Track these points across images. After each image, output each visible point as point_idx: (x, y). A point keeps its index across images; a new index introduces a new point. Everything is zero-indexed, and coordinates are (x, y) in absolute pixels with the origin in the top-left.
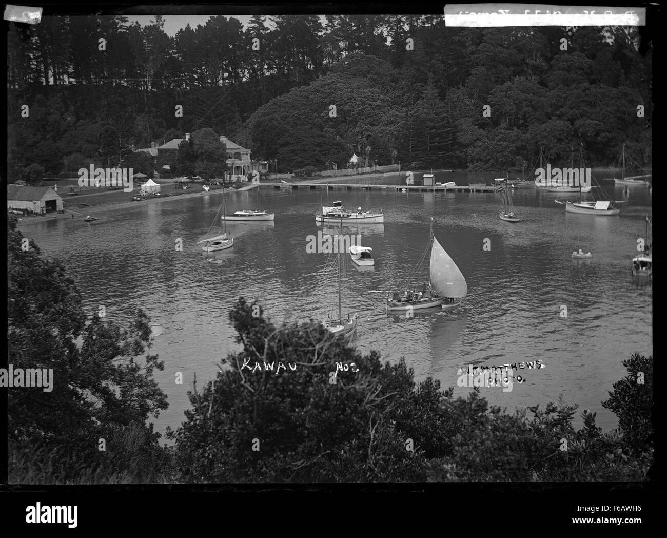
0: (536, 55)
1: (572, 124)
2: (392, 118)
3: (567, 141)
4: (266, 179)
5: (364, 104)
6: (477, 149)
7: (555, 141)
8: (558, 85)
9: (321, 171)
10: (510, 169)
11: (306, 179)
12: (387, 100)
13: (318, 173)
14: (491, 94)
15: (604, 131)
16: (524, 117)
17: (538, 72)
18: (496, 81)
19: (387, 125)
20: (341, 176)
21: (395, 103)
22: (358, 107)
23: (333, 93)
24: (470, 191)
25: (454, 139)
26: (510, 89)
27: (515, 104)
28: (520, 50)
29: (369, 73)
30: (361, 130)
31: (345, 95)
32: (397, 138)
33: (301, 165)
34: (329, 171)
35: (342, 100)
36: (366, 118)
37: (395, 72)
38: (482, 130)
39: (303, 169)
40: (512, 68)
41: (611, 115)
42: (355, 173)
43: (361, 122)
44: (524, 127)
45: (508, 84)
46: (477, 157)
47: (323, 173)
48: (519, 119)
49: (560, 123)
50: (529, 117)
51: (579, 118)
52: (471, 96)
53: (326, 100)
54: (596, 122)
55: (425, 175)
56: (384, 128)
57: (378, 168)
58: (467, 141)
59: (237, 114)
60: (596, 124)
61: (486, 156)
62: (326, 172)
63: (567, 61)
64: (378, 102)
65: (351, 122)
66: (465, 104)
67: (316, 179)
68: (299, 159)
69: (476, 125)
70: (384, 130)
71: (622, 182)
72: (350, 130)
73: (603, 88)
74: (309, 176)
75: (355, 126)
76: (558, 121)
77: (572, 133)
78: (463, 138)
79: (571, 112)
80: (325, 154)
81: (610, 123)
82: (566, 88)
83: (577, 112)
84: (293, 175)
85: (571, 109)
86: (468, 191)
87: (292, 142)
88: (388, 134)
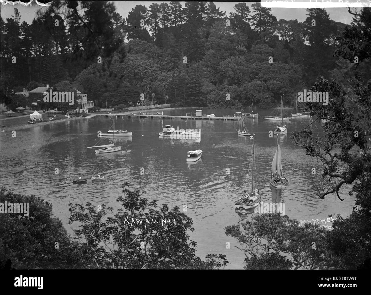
0: (241, 45)
1: (266, 83)
2: (164, 78)
3: (264, 92)
4: (99, 111)
5: (146, 69)
6: (213, 96)
7: (257, 92)
8: (255, 61)
9: (128, 107)
10: (232, 107)
11: (121, 112)
12: (159, 67)
13: (126, 108)
14: (219, 65)
15: (283, 88)
16: (238, 79)
17: (242, 54)
18: (221, 59)
19: (160, 81)
20: (138, 110)
21: (163, 69)
22: (143, 71)
23: (128, 62)
24: (224, 119)
25: (199, 90)
26: (230, 63)
27: (233, 71)
28: (232, 41)
29: (144, 51)
30: (146, 84)
31: (135, 64)
32: (167, 89)
33: (117, 103)
34: (132, 107)
35: (134, 66)
36: (148, 77)
37: (160, 51)
38: (214, 86)
39: (119, 106)
40: (229, 51)
41: (287, 79)
42: (146, 108)
43: (145, 79)
44: (239, 84)
45: (228, 60)
46: (213, 100)
47: (129, 108)
48: (235, 79)
49: (259, 82)
50: (240, 79)
51: (269, 80)
52: (207, 66)
53: (124, 66)
54: (279, 82)
55: (197, 111)
56: (159, 83)
57: (158, 106)
58: (207, 92)
59: (67, 73)
60: (279, 83)
61: (218, 100)
62: (131, 107)
63: (260, 49)
64: (154, 68)
65: (139, 79)
66: (203, 70)
67: (126, 112)
68: (116, 100)
69: (210, 82)
70: (160, 84)
71: (295, 116)
72: (138, 84)
73: (281, 64)
74: (122, 110)
75: (142, 81)
76: (258, 81)
77: (266, 88)
78: (204, 89)
79: (265, 76)
80: (130, 98)
81: (286, 83)
82: (260, 63)
83: (268, 76)
84: (113, 109)
85: (264, 75)
86: (223, 119)
87: (111, 90)
88: (162, 86)
